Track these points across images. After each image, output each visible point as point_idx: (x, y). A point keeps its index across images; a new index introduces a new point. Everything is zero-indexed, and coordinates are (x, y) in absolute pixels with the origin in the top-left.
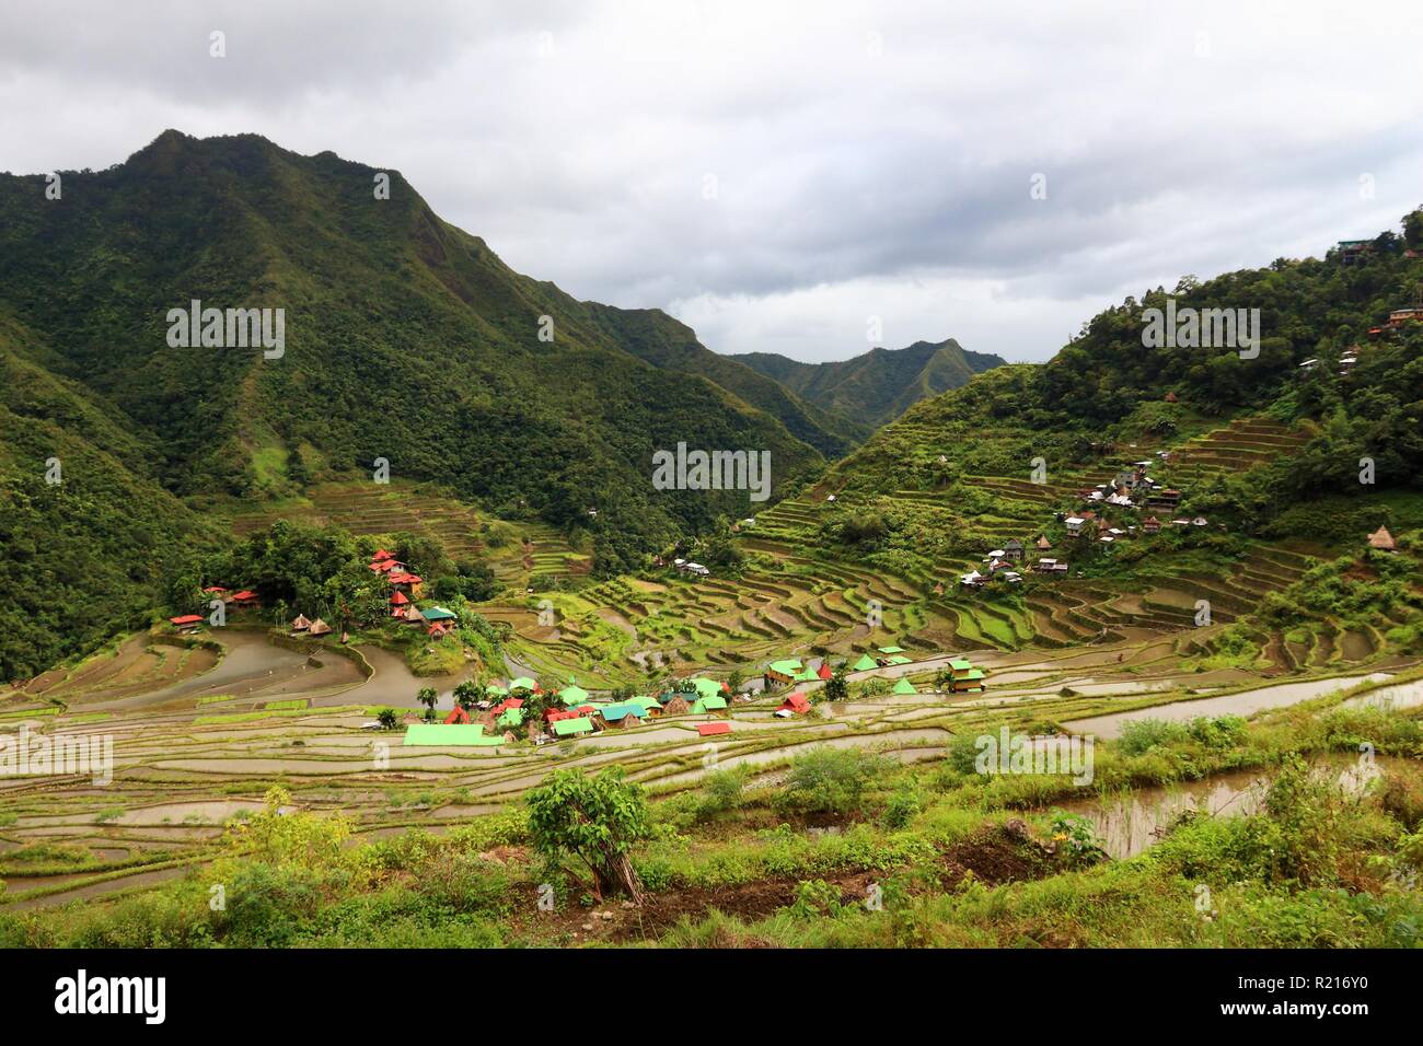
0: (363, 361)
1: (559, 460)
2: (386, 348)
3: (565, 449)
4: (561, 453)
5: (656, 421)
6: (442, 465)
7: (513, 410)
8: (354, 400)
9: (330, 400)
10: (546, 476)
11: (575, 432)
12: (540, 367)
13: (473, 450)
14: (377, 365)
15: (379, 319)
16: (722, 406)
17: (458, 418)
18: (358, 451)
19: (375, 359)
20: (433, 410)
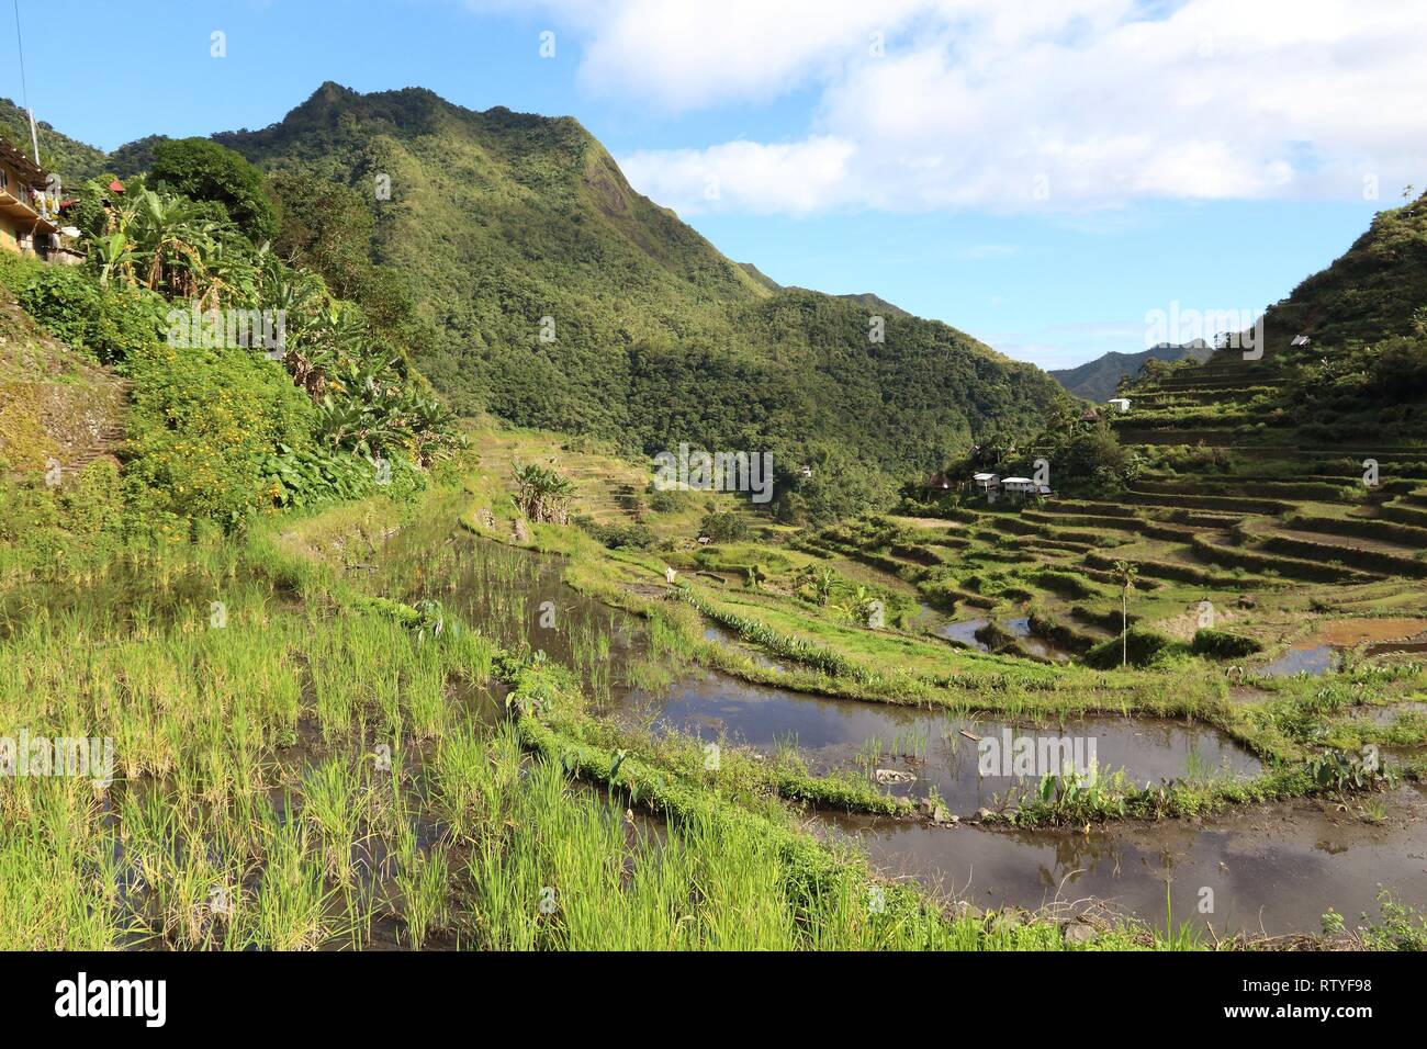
0: (510, 296)
1: (759, 409)
2: (542, 284)
3: (767, 396)
4: (763, 401)
5: (885, 373)
6: (603, 414)
7: (698, 351)
8: (494, 336)
9: (464, 336)
10: (739, 429)
11: (779, 376)
12: (736, 315)
13: (645, 400)
14: (529, 299)
15: (539, 258)
16: (970, 356)
17: (628, 361)
18: (492, 395)
19: (527, 294)
20: (595, 351)
